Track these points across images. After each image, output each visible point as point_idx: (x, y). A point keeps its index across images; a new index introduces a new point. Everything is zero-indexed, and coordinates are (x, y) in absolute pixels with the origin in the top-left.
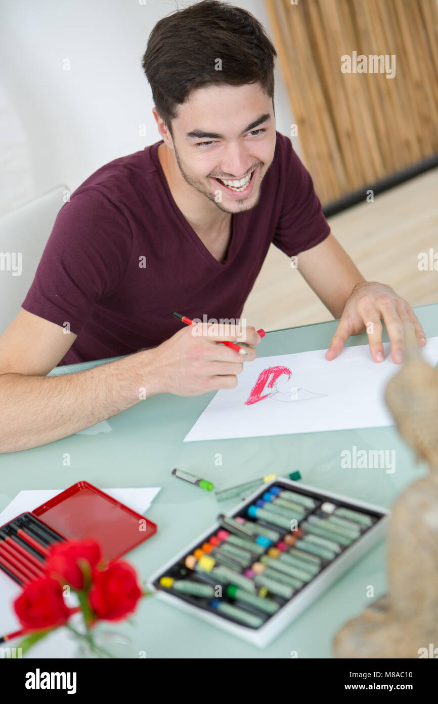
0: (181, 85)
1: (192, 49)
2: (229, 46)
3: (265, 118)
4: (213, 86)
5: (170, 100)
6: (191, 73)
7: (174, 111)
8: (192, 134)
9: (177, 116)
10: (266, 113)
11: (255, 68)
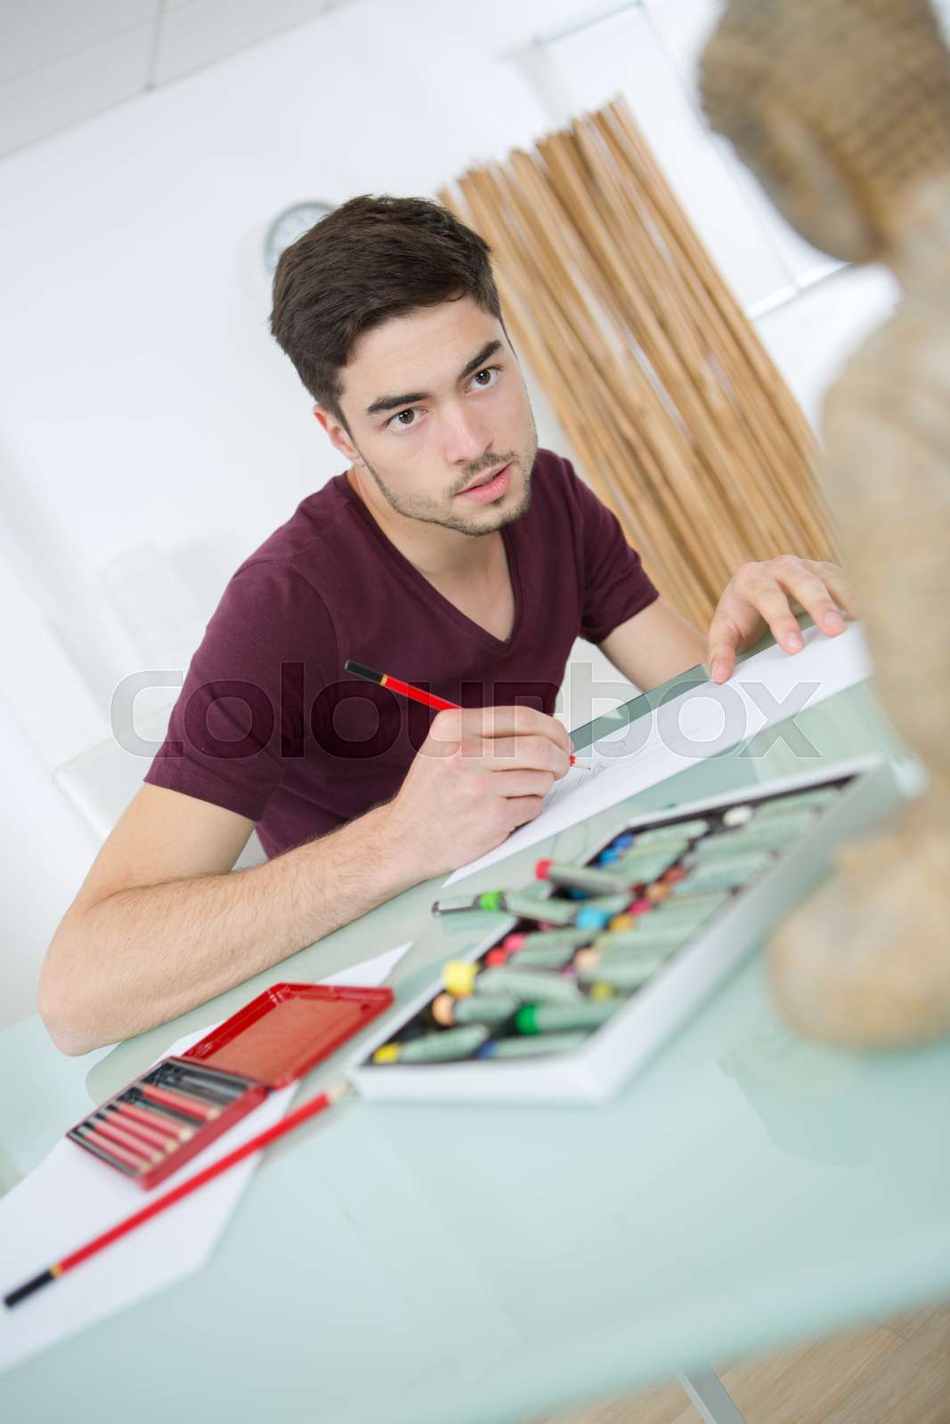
0: (334, 333)
1: (338, 265)
2: (400, 242)
3: (492, 348)
4: (391, 319)
5: (327, 366)
6: (344, 305)
7: (336, 383)
8: (376, 408)
9: (343, 388)
10: (492, 340)
11: (454, 267)
